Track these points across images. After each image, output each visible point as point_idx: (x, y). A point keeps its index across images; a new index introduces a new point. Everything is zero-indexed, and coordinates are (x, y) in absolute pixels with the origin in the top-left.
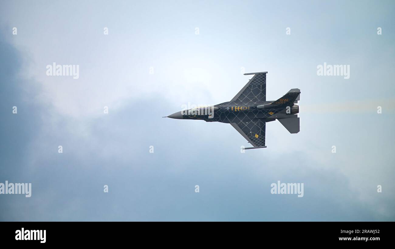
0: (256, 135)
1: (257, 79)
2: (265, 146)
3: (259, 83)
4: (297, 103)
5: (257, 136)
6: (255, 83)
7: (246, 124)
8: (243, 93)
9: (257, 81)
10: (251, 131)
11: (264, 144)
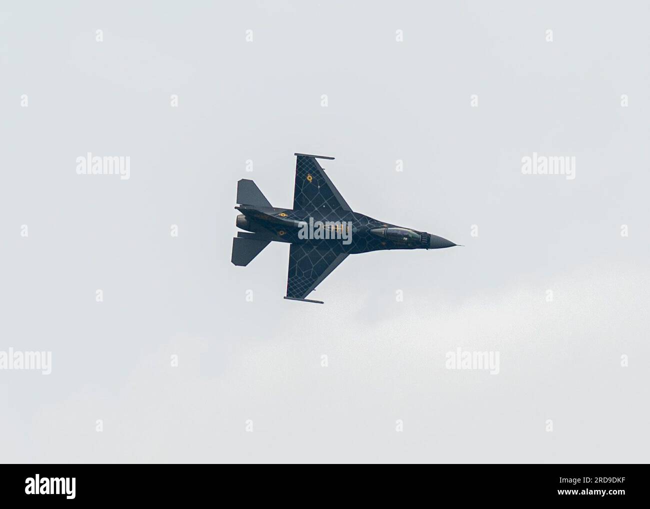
0: (310, 180)
1: (302, 289)
2: (296, 156)
3: (299, 281)
4: (238, 232)
5: (310, 178)
6: (306, 282)
7: (325, 204)
8: (327, 266)
9: (303, 284)
10: (317, 188)
11: (298, 161)
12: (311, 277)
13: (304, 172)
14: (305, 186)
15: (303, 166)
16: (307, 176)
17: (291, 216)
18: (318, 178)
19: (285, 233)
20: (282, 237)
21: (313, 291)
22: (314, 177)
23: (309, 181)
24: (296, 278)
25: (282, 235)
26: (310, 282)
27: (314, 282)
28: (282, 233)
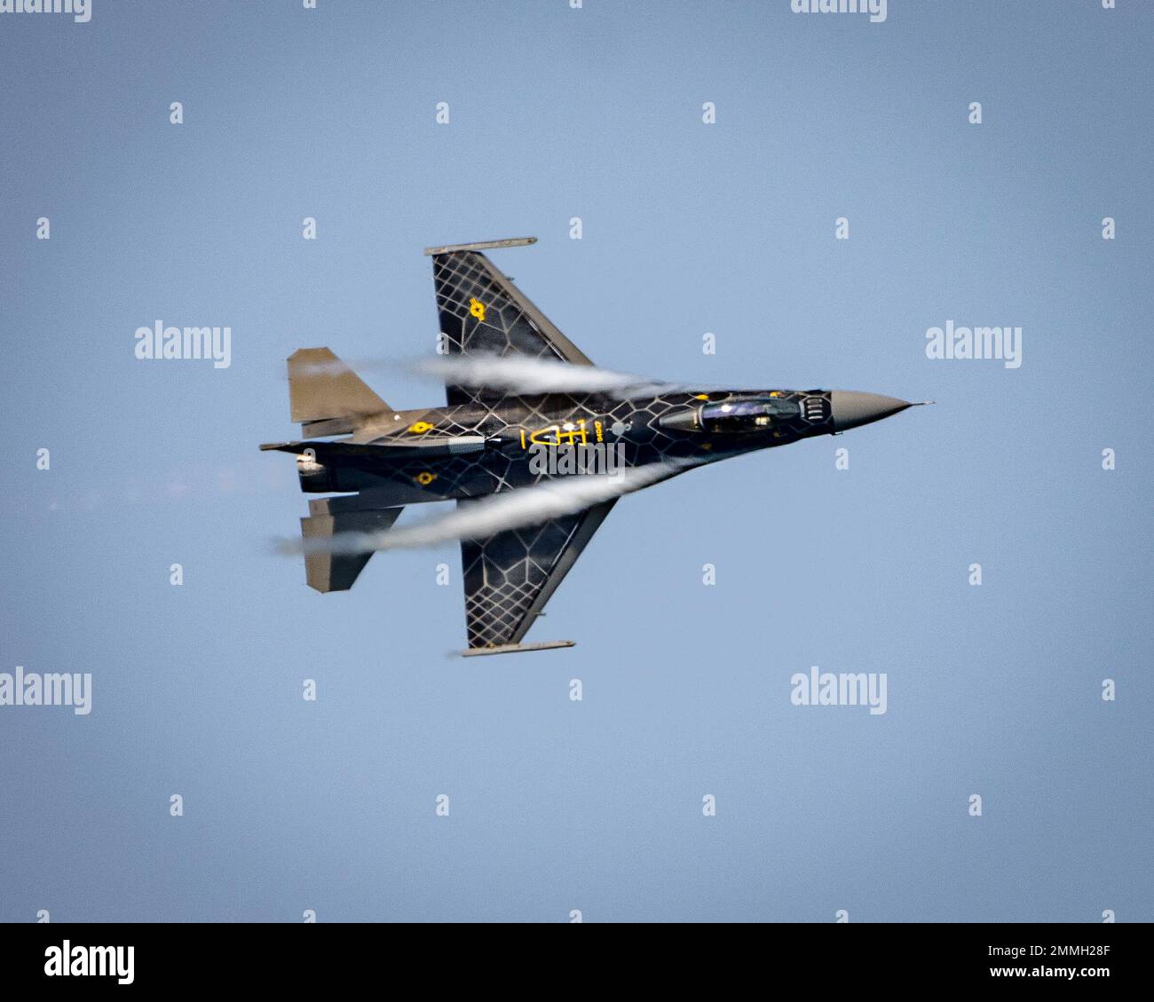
0: (480, 315)
1: (508, 619)
3: (497, 597)
5: (477, 309)
6: (517, 597)
9: (508, 604)
10: (503, 332)
12: (527, 582)
13: (459, 296)
14: (468, 331)
15: (455, 280)
16: (470, 305)
17: (442, 427)
18: (498, 304)
19: (435, 476)
20: (427, 488)
21: (539, 618)
22: (489, 305)
23: (477, 319)
24: (487, 592)
25: (426, 482)
26: (527, 595)
27: (538, 592)
28: (425, 478)
